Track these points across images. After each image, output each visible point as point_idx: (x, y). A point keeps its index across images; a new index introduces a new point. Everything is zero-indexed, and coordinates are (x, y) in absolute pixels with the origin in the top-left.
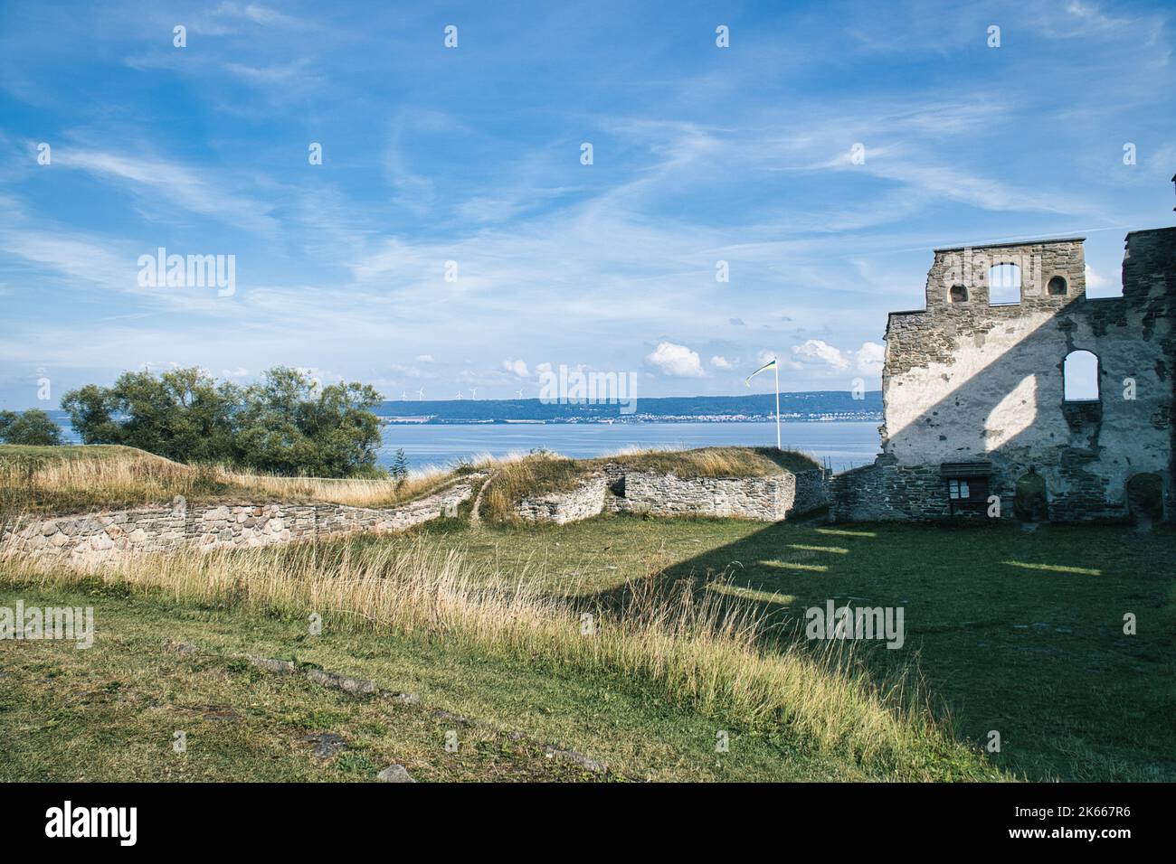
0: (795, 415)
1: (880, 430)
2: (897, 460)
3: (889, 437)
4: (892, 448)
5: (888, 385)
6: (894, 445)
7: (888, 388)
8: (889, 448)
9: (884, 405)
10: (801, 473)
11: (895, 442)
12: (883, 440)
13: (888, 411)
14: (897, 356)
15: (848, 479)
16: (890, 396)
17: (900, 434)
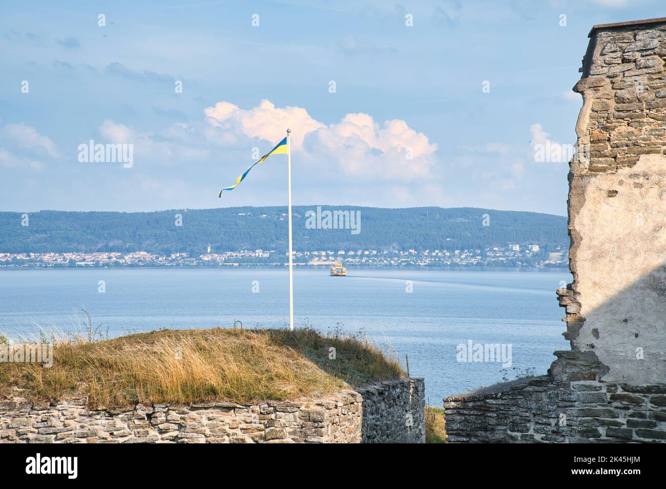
0: (259, 253)
1: (560, 297)
2: (606, 370)
3: (584, 312)
4: (593, 341)
5: (582, 194)
6: (596, 333)
7: (582, 203)
8: (584, 340)
9: (572, 240)
10: (372, 388)
11: (598, 326)
12: (570, 319)
13: (583, 255)
14: (606, 129)
15: (487, 409)
16: (586, 221)
17: (610, 306)
